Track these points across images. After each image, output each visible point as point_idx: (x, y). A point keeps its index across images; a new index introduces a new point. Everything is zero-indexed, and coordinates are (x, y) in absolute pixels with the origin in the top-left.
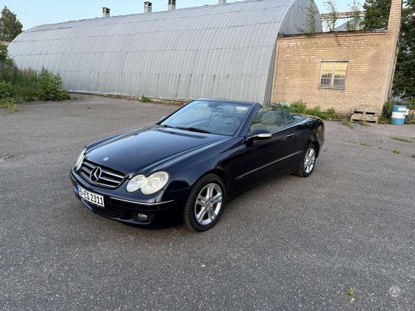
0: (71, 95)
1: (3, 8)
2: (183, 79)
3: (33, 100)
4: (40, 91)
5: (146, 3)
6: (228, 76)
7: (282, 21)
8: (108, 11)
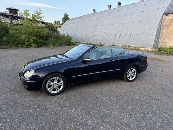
0: (75, 44)
1: (65, 13)
2: (117, 36)
3: (62, 45)
4: (64, 42)
5: (109, 6)
6: (137, 34)
7: (167, 7)
8: (95, 11)
